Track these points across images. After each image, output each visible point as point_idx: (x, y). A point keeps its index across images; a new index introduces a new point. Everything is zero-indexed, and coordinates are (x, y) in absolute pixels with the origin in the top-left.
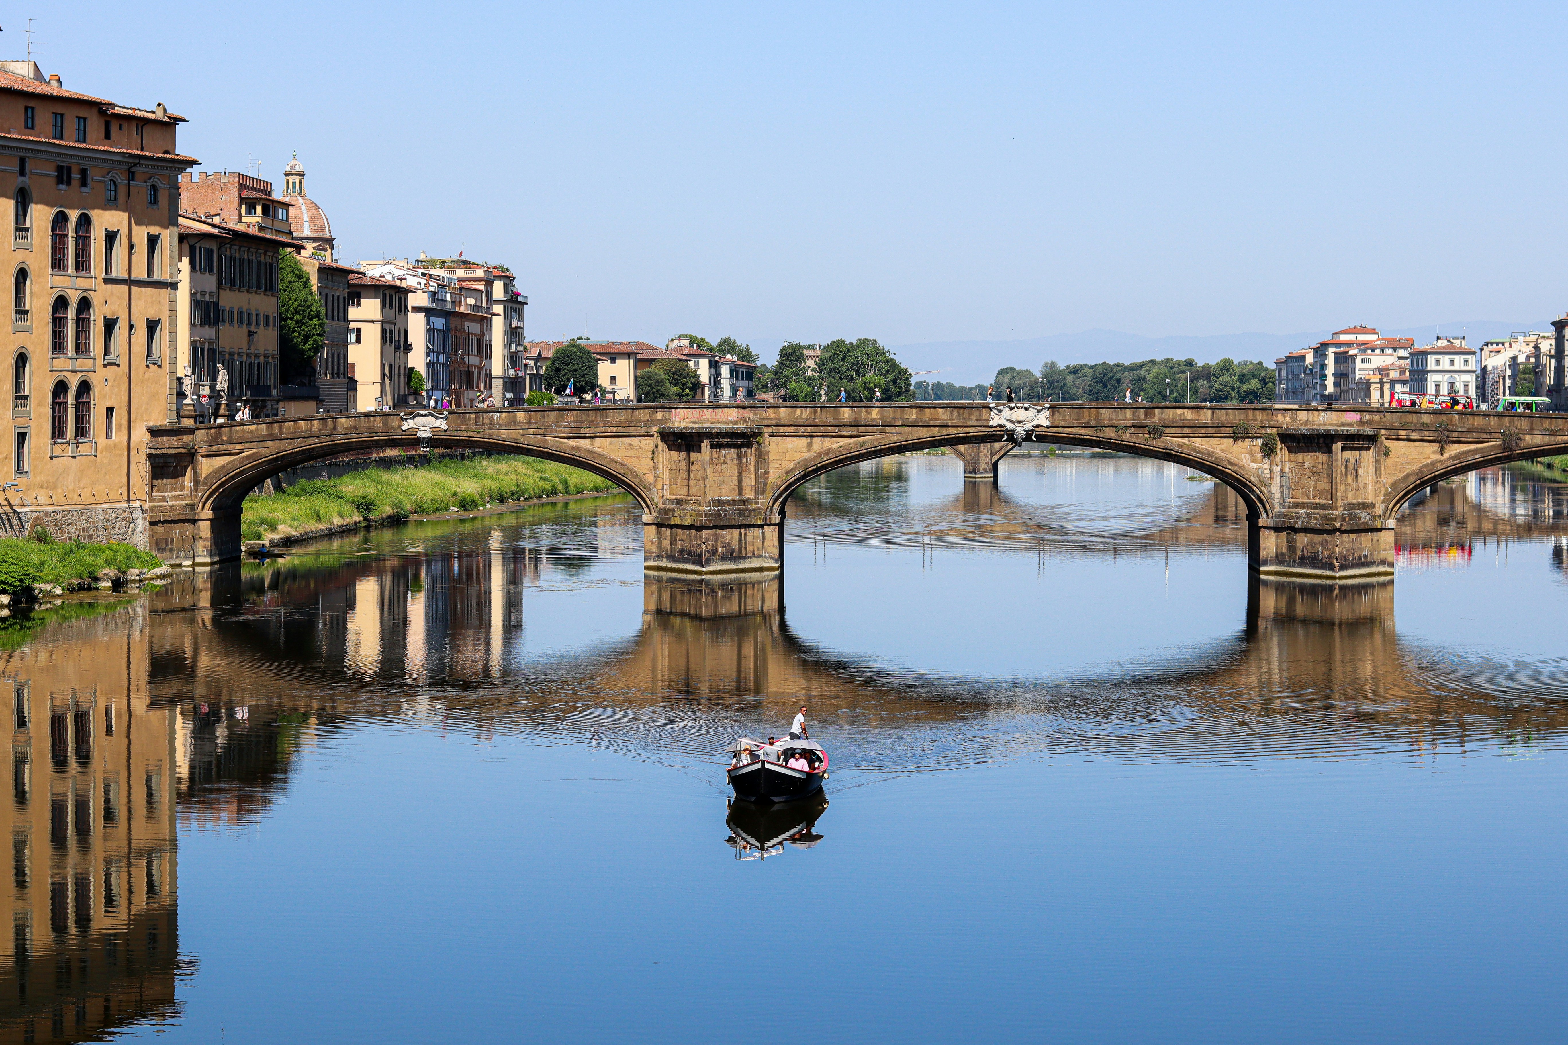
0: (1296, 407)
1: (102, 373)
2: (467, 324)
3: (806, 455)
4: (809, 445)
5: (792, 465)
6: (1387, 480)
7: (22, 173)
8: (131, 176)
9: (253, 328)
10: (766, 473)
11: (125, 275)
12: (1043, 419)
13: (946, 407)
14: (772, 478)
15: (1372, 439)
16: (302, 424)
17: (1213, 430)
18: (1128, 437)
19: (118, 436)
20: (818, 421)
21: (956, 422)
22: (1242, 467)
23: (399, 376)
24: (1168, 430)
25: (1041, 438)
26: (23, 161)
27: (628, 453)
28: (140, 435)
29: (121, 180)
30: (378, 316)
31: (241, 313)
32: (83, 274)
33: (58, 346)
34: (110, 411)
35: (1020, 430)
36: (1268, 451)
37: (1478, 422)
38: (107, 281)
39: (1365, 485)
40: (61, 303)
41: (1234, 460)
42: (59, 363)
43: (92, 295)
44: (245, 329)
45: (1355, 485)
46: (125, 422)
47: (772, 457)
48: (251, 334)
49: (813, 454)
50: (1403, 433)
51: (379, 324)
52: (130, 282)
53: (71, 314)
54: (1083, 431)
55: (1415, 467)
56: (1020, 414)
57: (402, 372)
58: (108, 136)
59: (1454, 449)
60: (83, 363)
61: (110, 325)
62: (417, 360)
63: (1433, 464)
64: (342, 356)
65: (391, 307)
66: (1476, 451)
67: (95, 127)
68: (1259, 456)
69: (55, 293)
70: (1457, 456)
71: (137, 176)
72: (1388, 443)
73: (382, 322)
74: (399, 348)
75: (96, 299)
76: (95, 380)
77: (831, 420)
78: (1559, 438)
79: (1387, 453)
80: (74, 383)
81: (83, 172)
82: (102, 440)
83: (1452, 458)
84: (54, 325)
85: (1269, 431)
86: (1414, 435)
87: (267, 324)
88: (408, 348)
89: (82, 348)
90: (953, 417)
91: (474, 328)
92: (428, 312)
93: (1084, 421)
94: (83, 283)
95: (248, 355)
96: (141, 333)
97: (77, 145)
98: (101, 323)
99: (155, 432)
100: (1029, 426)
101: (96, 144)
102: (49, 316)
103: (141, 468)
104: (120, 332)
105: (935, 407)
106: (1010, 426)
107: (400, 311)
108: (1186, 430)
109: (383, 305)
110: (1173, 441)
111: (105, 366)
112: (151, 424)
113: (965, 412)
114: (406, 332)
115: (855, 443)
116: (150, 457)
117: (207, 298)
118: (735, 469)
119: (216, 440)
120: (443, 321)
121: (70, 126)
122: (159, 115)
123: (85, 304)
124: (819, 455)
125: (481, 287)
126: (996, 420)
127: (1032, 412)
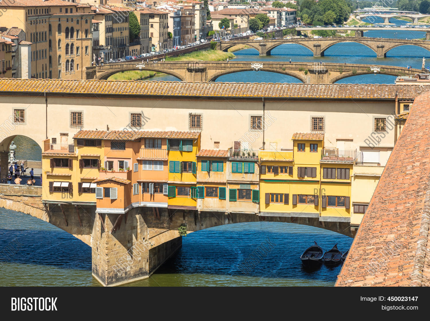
0: (312, 64)
1: (76, 57)
2: (186, 18)
3: (215, 73)
4: (216, 71)
5: (212, 75)
6: (330, 79)
7: (59, 21)
8: (82, 18)
9: (122, 31)
10: (207, 76)
11: (81, 38)
12: (262, 66)
13: (243, 64)
14: (208, 78)
15: (327, 71)
16: (117, 66)
17: (295, 69)
18: (278, 70)
19: (79, 69)
20: (217, 66)
21: (244, 67)
22: (301, 76)
23: (165, 34)
24: (286, 69)
25: (261, 70)
26: (59, 19)
27: (181, 72)
28: (84, 69)
29: (80, 20)
30: (159, 21)
31: (119, 28)
32: (72, 39)
33: (67, 53)
34: (78, 65)
35: (257, 69)
36: (306, 73)
37: (348, 68)
38: (77, 40)
39: (325, 80)
40: (67, 45)
41: (299, 75)
42: (67, 57)
43: (74, 43)
44: (120, 32)
45: (322, 80)
46: (81, 66)
47: (208, 73)
48: (121, 33)
49: (217, 73)
50: (333, 70)
51: (159, 23)
52: (82, 39)
53: (70, 47)
54: (269, 69)
55: (335, 77)
56: (257, 65)
57: (166, 33)
58: (77, 11)
59: (344, 73)
60: (72, 56)
61: (78, 48)
62: (171, 30)
63: (339, 76)
64: (147, 33)
65: (162, 18)
66: (348, 74)
67: (74, 10)
68: (304, 74)
69: (66, 43)
70: (344, 75)
71: (83, 18)
72: (330, 72)
73: (160, 23)
74: (165, 28)
75: (75, 43)
76: (74, 59)
77: (220, 66)
78: (364, 71)
79: (330, 74)
80: (70, 60)
81: (72, 19)
82: (76, 70)
83: (343, 75)
84: (66, 49)
85: (306, 69)
86: (335, 70)
87: (126, 29)
88: (168, 27)
89: (72, 53)
90: (244, 66)
91: (189, 19)
92: (174, 18)
93: (270, 67)
94: (72, 41)
95: (121, 37)
96: (84, 49)
97: (70, 14)
98: (76, 48)
99: (87, 68)
100: (259, 68)
101: (75, 13)
102: (65, 48)
103: (84, 75)
104: (80, 50)
105: (240, 64)
106: (255, 68)
107: (165, 19)
108: (290, 69)
109: (160, 18)
110: (287, 71)
111: (77, 56)
112: (86, 66)
113: (246, 65)
114: (167, 23)
115: (225, 71)
116: (86, 73)
117: (110, 27)
118: (201, 76)
119: (100, 69)
120: (179, 19)
121: (69, 11)
122: (88, 6)
123: (72, 45)
124: (218, 73)
125: (191, 8)
126: (252, 66)
127: (259, 65)
